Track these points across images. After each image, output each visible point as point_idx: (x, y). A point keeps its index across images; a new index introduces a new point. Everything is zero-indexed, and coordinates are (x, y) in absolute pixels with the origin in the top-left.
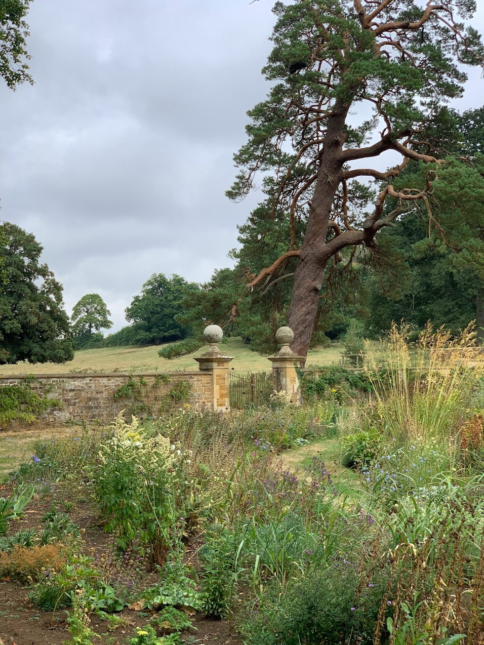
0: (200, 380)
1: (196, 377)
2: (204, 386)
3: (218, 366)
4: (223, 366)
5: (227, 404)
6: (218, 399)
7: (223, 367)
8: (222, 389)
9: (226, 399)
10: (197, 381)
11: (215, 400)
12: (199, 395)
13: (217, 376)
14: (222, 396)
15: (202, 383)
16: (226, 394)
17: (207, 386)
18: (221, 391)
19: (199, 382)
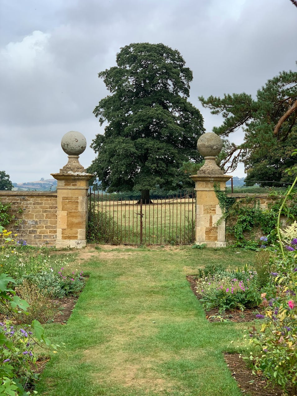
0: (38, 204)
1: (31, 199)
2: (45, 212)
3: (65, 185)
4: (75, 185)
5: (79, 237)
6: (63, 230)
7: (74, 187)
8: (73, 216)
9: (79, 230)
10: (34, 204)
11: (59, 231)
12: (36, 222)
13: (64, 198)
14: (71, 225)
15: (41, 207)
16: (79, 223)
17: (50, 212)
18: (70, 219)
19: (38, 206)
